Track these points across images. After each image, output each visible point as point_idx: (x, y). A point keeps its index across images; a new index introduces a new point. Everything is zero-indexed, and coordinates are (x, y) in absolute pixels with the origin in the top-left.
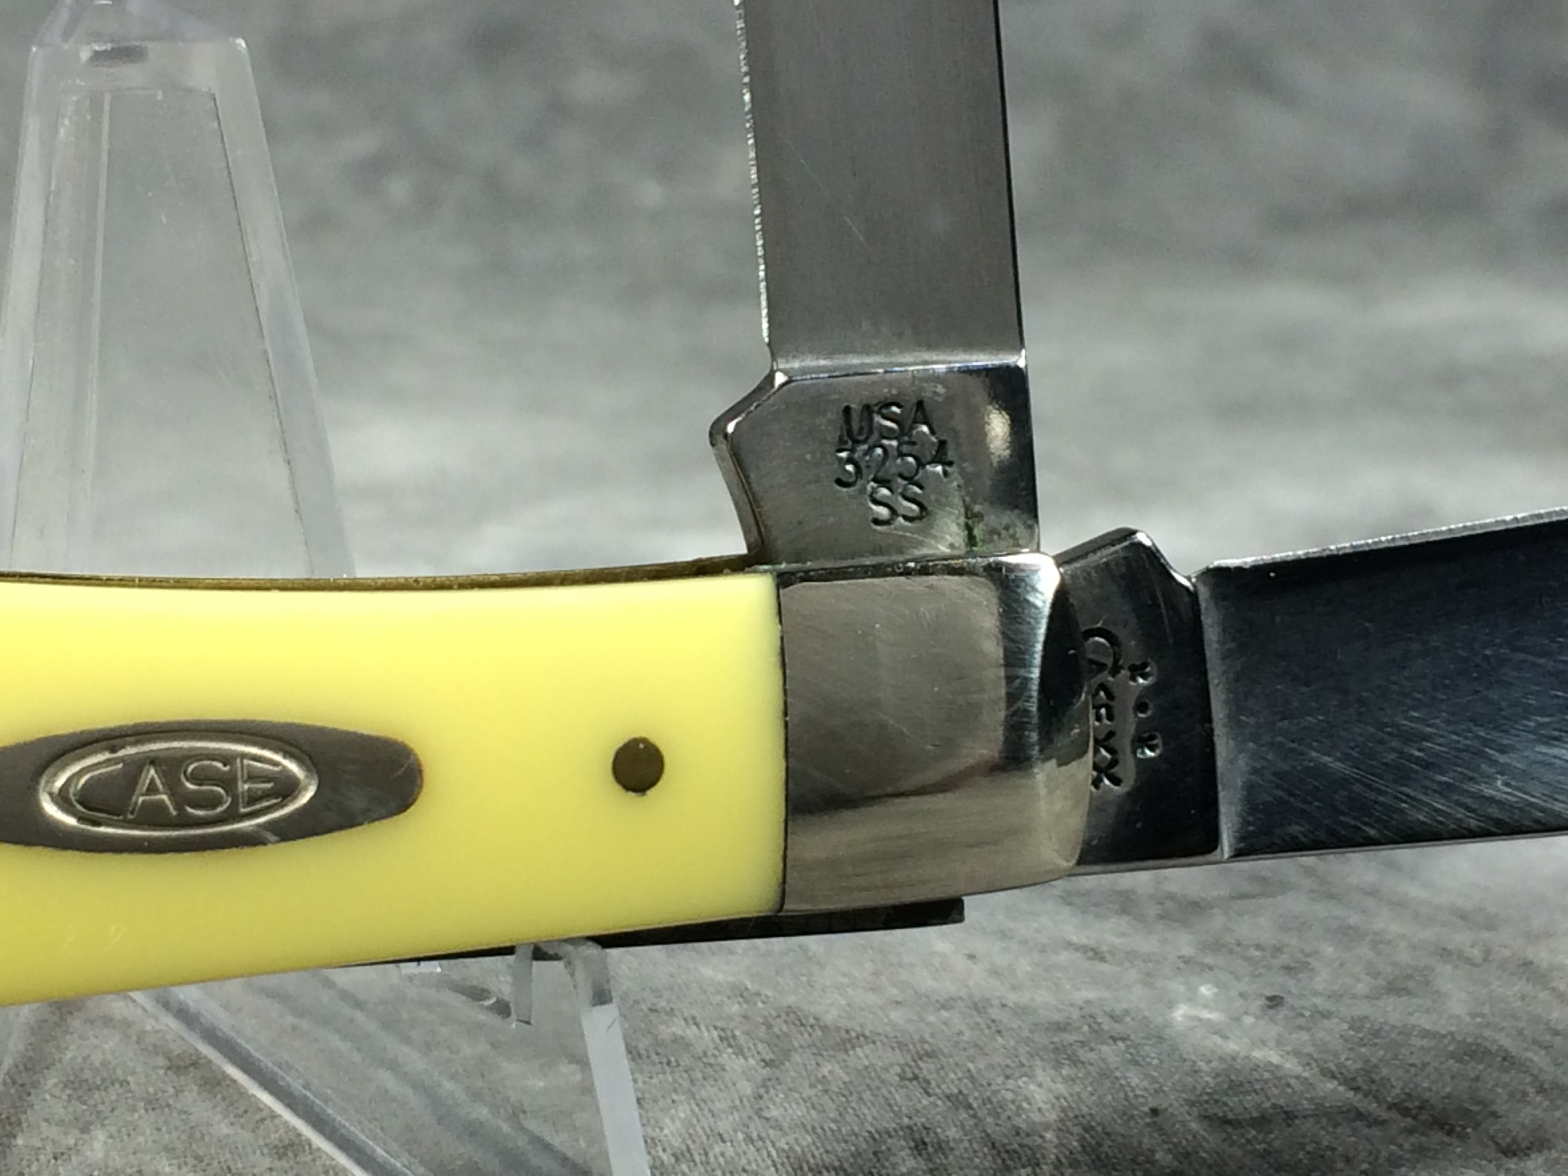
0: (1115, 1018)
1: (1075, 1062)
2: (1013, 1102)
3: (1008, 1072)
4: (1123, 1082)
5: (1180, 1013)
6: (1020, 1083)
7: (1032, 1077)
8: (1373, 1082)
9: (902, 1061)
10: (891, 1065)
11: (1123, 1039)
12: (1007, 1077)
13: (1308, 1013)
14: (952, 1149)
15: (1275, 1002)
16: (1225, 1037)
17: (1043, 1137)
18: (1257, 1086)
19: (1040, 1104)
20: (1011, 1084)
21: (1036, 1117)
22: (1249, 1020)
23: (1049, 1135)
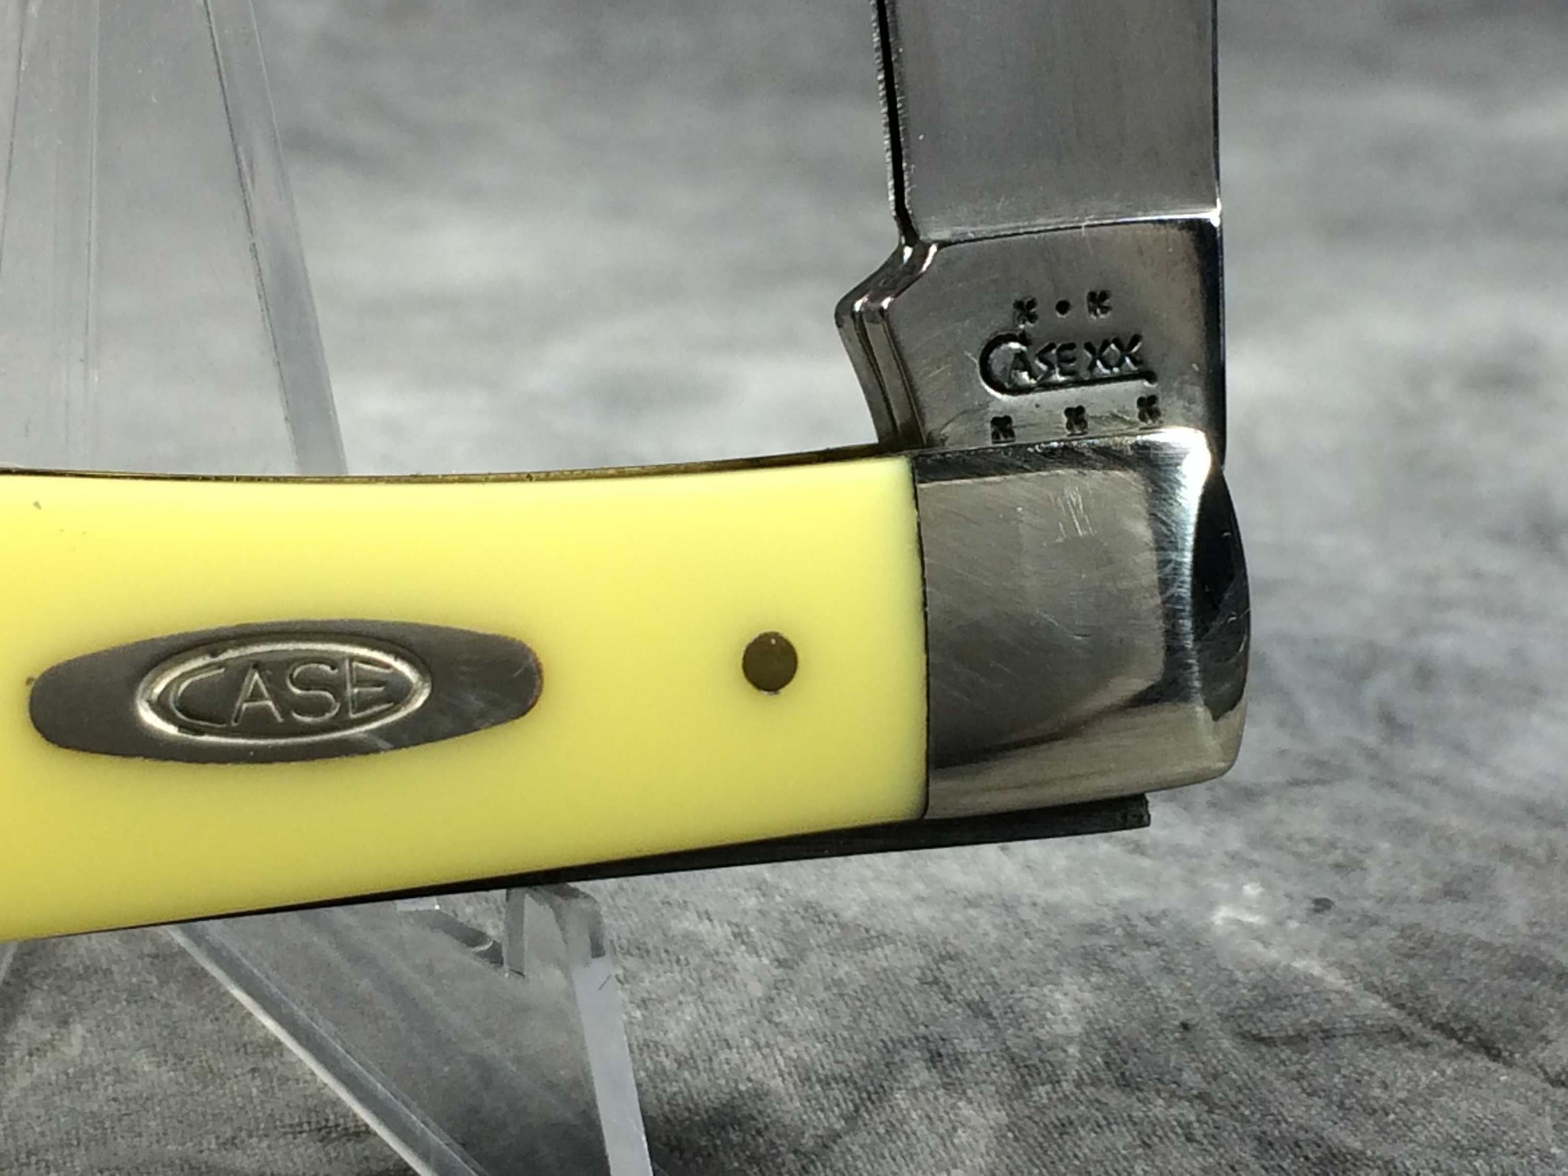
0: (1150, 920)
1: (1105, 968)
2: (1036, 1011)
3: (1033, 979)
4: (1154, 992)
5: (1220, 916)
6: (1046, 991)
7: (1058, 984)
8: (1418, 999)
9: (922, 963)
10: (911, 968)
11: (1157, 945)
12: (1032, 984)
13: (1356, 919)
14: (969, 1062)
15: (1322, 905)
16: (1266, 944)
17: (1065, 1051)
18: (1296, 1001)
19: (1065, 1015)
20: (1035, 991)
21: (1059, 1029)
22: (1293, 925)
23: (1072, 1050)
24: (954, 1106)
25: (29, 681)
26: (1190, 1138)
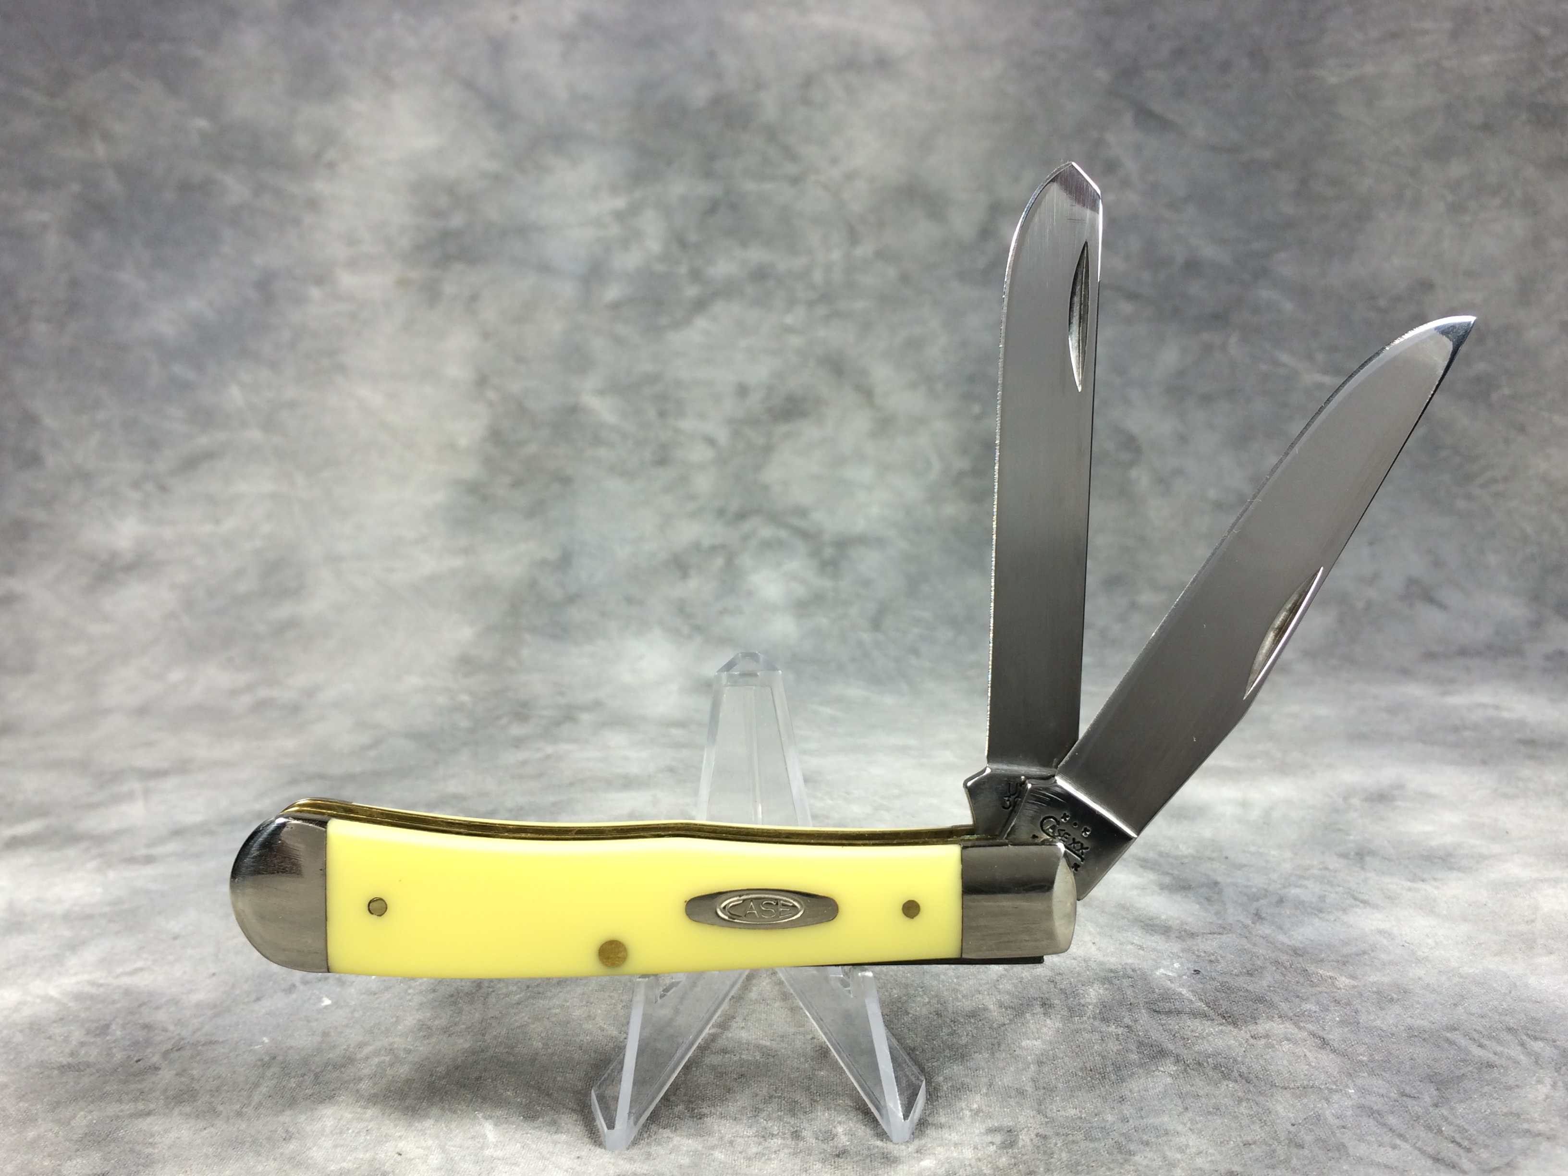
0: (1134, 970)
1: (1111, 983)
2: (1082, 994)
3: (1084, 983)
4: (1124, 992)
5: (1159, 972)
6: (1087, 988)
7: (1092, 986)
8: (1215, 1005)
9: (1051, 975)
10: (1046, 976)
11: (1131, 978)
12: (1083, 985)
13: (1208, 978)
14: (1054, 1007)
15: (1197, 972)
16: (1172, 982)
17: (1088, 1007)
18: (1172, 1001)
19: (1092, 996)
20: (1083, 988)
21: (1088, 1000)
22: (1184, 977)
23: (1090, 1007)
24: (1045, 1020)
25: (685, 902)
26: (1117, 1039)
